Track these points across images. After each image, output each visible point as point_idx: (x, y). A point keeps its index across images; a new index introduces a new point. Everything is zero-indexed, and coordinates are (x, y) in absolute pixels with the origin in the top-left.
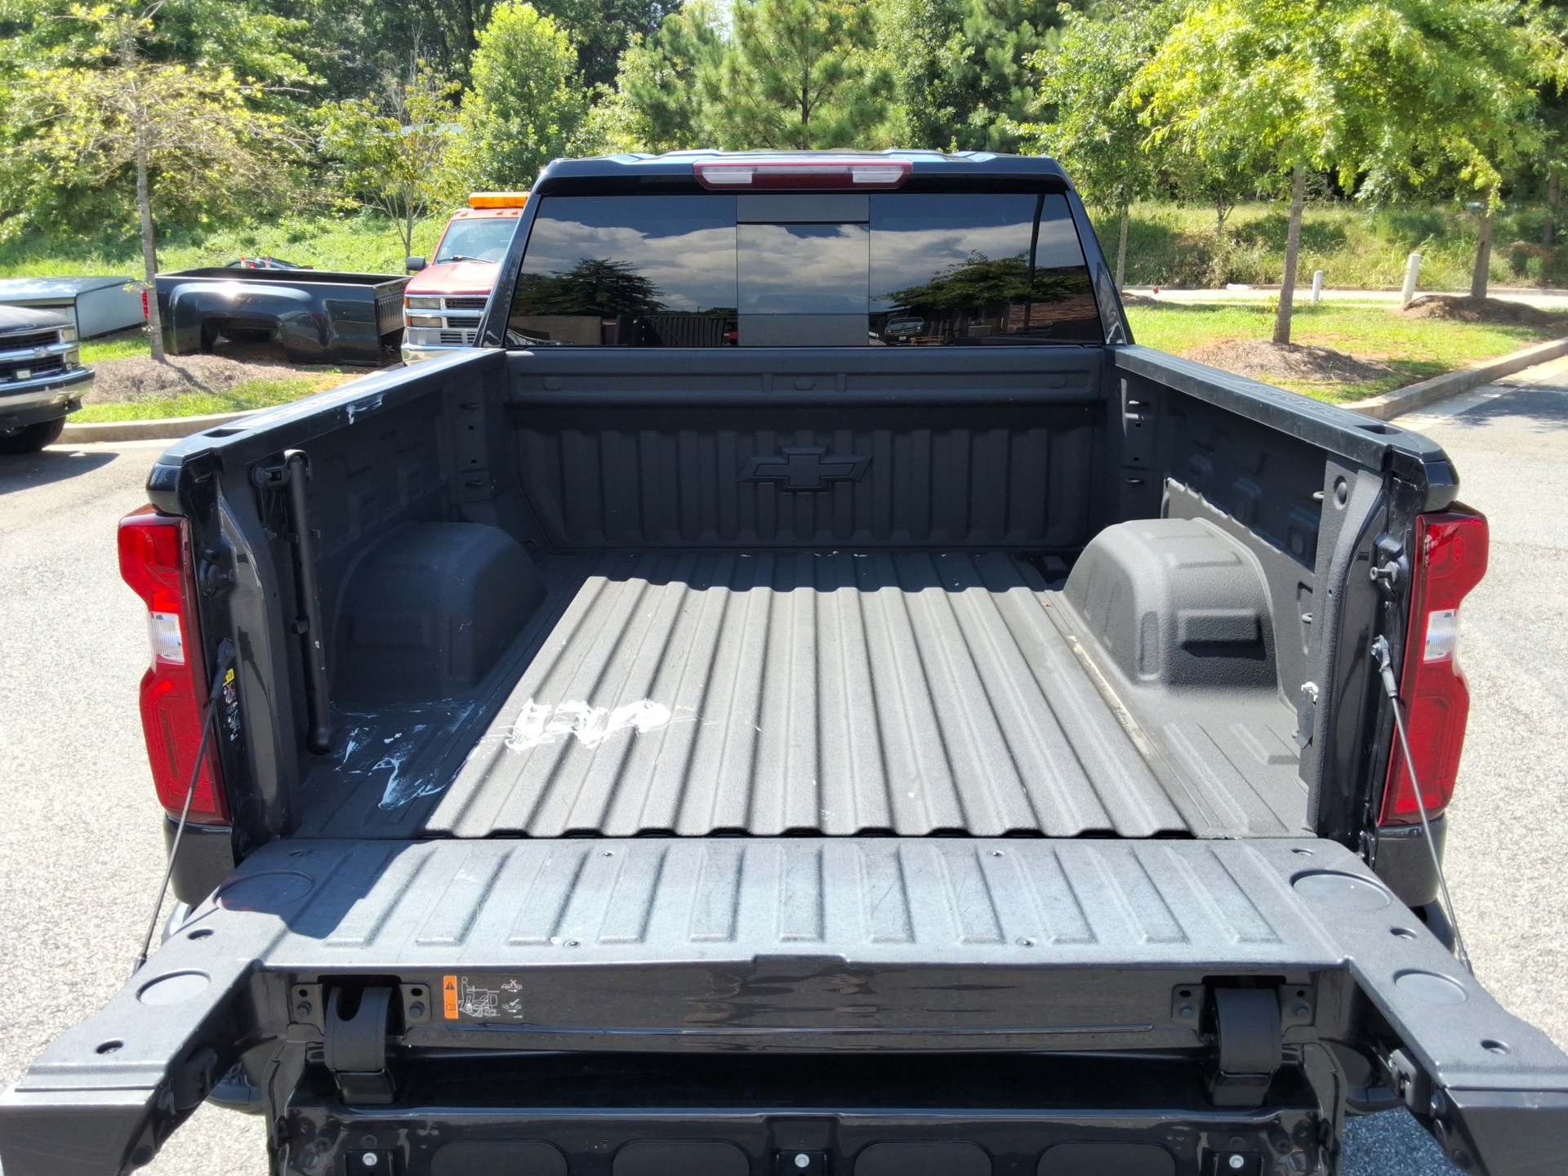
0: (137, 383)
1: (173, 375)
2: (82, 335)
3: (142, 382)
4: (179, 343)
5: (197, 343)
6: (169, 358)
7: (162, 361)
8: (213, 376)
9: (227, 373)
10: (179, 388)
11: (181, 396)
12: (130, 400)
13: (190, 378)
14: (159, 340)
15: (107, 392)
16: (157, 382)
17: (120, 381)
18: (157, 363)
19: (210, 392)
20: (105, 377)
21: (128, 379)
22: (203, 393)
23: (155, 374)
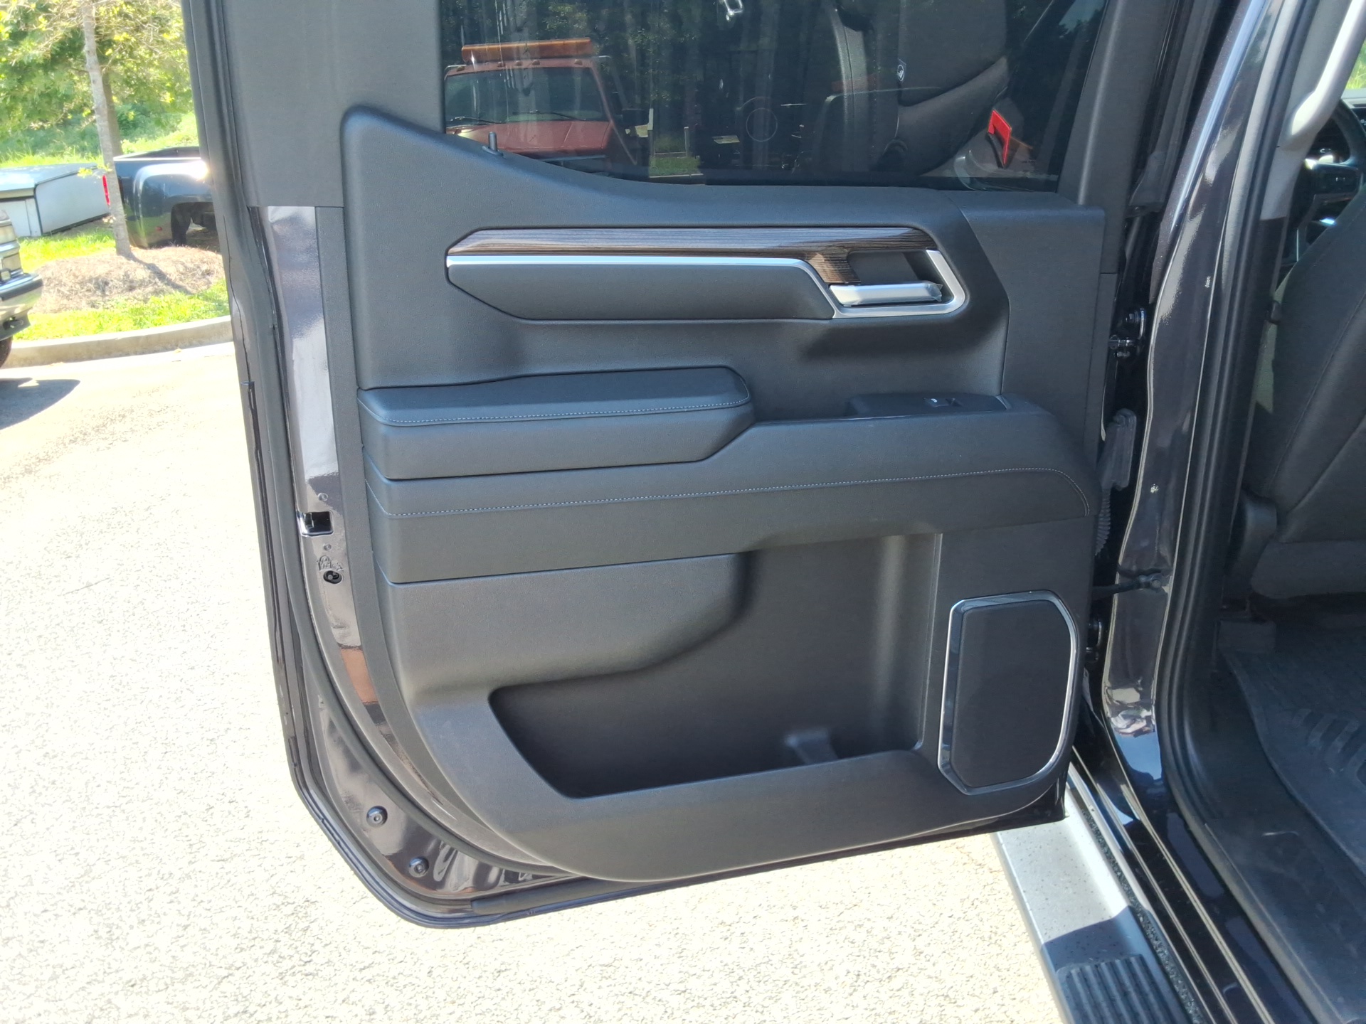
0: (102, 286)
1: (141, 274)
2: (45, 231)
3: (106, 283)
4: (148, 234)
5: (168, 233)
6: (137, 252)
7: (130, 256)
8: (188, 271)
9: (204, 267)
10: (150, 289)
11: (153, 298)
12: (93, 306)
13: (161, 276)
14: (124, 232)
15: (68, 297)
16: (124, 283)
17: (82, 283)
18: (123, 259)
19: (187, 292)
20: (65, 280)
21: (90, 280)
22: (178, 295)
23: (122, 273)
